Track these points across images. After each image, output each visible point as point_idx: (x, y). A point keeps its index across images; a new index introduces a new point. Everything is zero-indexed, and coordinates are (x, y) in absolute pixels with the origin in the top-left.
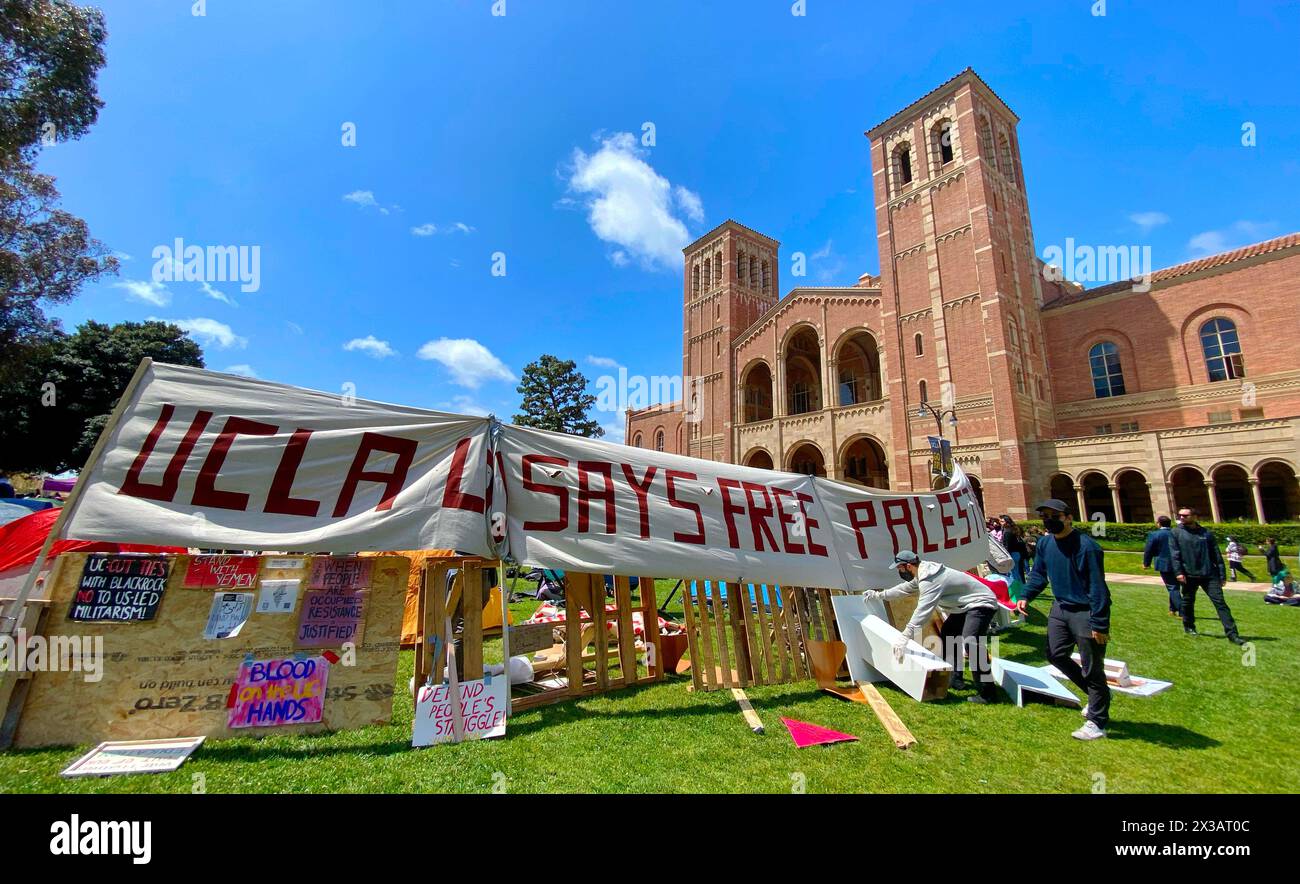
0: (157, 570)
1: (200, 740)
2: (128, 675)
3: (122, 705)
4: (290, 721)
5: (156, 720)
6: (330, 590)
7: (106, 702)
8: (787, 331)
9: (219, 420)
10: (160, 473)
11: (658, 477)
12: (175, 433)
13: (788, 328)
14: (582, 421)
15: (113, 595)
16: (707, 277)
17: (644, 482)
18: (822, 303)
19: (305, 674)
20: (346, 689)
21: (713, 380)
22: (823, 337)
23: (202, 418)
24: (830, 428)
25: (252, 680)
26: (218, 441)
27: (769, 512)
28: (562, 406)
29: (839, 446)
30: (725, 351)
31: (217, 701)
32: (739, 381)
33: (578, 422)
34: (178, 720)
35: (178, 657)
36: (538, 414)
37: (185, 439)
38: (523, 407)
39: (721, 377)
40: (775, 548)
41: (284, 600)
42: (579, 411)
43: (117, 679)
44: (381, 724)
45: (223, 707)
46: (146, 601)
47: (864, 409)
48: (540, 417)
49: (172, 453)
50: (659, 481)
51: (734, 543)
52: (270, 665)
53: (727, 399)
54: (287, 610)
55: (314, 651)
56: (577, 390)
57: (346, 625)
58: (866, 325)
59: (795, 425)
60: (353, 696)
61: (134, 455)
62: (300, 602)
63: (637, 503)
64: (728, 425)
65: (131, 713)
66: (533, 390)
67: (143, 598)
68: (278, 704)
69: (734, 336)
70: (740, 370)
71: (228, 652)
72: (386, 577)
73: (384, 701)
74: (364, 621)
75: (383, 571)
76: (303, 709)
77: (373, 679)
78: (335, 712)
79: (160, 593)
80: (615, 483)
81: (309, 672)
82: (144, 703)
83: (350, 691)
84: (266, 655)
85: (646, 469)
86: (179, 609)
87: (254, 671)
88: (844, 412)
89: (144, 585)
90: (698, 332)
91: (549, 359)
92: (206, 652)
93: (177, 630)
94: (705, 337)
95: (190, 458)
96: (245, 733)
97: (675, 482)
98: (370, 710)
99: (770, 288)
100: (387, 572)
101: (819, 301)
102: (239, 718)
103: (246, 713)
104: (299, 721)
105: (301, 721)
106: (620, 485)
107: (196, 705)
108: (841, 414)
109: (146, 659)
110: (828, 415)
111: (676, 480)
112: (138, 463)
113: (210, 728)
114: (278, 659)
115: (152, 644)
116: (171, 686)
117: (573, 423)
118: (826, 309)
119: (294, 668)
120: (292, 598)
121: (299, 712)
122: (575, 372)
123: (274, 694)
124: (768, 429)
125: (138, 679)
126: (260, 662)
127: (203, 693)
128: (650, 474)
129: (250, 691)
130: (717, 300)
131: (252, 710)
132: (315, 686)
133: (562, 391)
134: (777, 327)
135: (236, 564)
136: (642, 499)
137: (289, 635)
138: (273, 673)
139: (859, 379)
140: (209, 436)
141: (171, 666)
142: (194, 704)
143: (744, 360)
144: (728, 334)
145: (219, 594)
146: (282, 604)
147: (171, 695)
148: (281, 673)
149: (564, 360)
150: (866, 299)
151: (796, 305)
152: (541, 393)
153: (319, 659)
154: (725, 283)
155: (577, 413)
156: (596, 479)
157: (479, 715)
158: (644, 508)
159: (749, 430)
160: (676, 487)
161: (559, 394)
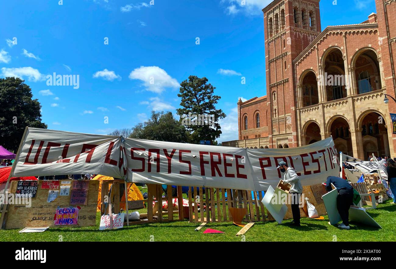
0: (35, 185)
1: (48, 227)
2: (30, 211)
3: (29, 219)
4: (69, 224)
5: (38, 223)
6: (78, 189)
7: (25, 218)
8: (324, 52)
9: (46, 143)
10: (33, 159)
11: (176, 153)
12: (36, 147)
13: (325, 50)
14: (213, 110)
15: (25, 191)
16: (277, 24)
17: (171, 155)
18: (344, 34)
19: (73, 212)
20: (83, 216)
21: (283, 83)
22: (345, 55)
23: (42, 143)
24: (351, 107)
25: (60, 213)
26: (46, 149)
27: (220, 162)
28: (202, 103)
29: (357, 118)
30: (289, 66)
31: (52, 218)
32: (298, 83)
33: (211, 110)
34: (43, 223)
35: (42, 207)
36: (189, 108)
37: (38, 149)
38: (181, 104)
39: (288, 81)
40: (221, 175)
41: (66, 192)
42: (211, 105)
43: (28, 212)
44: (92, 226)
45: (53, 220)
46: (33, 193)
47: (371, 95)
48: (191, 109)
49: (35, 153)
50: (177, 154)
51: (203, 173)
52: (64, 209)
53: (291, 93)
54: (67, 195)
55: (74, 206)
56: (209, 93)
57: (83, 199)
58: (370, 46)
59: (331, 107)
60: (85, 218)
61: (26, 154)
62: (70, 193)
63: (167, 162)
64: (293, 108)
65: (32, 221)
66: (186, 95)
67: (32, 192)
68: (66, 219)
69: (294, 57)
70: (298, 77)
71: (53, 206)
72: (93, 186)
73: (93, 220)
74: (87, 198)
75: (92, 184)
76: (73, 221)
77: (90, 214)
78: (81, 222)
79: (36, 190)
80: (161, 156)
81: (74, 211)
82: (35, 218)
83: (84, 217)
84: (63, 207)
85: (172, 150)
86: (41, 195)
87: (60, 211)
88: (360, 98)
89: (32, 188)
90: (273, 57)
91: (193, 77)
92: (48, 206)
93: (41, 200)
94: (277, 59)
95: (40, 154)
96: (59, 227)
97: (182, 154)
98: (90, 222)
99: (315, 26)
100: (93, 185)
101: (341, 33)
102: (57, 223)
103: (59, 221)
104: (71, 224)
105: (72, 224)
106: (162, 156)
107: (47, 219)
108: (358, 99)
109: (34, 207)
110: (350, 100)
111: (183, 153)
112: (28, 156)
113: (50, 225)
114: (66, 208)
115: (35, 203)
116: (41, 214)
117: (208, 111)
118: (346, 38)
119: (70, 210)
120: (68, 192)
121: (71, 222)
122: (207, 83)
123: (65, 217)
124: (316, 110)
125: (33, 212)
126: (61, 209)
127: (48, 216)
128: (173, 152)
129: (59, 216)
130: (283, 37)
131: (60, 221)
132: (75, 215)
133: (201, 94)
134: (318, 50)
135: (54, 183)
136: (169, 160)
137: (68, 202)
138: (65, 212)
139: (371, 77)
140: (44, 148)
141: (40, 209)
142: (46, 219)
143: (300, 70)
144: (290, 57)
145: (50, 191)
146: (66, 194)
147: (40, 216)
148: (67, 211)
149: (201, 77)
150: (369, 30)
151: (328, 37)
152: (190, 96)
153: (76, 208)
154: (287, 27)
155: (210, 106)
156: (154, 155)
157: (117, 223)
158: (170, 164)
159: (305, 111)
160: (182, 156)
161: (200, 96)
